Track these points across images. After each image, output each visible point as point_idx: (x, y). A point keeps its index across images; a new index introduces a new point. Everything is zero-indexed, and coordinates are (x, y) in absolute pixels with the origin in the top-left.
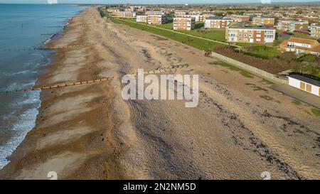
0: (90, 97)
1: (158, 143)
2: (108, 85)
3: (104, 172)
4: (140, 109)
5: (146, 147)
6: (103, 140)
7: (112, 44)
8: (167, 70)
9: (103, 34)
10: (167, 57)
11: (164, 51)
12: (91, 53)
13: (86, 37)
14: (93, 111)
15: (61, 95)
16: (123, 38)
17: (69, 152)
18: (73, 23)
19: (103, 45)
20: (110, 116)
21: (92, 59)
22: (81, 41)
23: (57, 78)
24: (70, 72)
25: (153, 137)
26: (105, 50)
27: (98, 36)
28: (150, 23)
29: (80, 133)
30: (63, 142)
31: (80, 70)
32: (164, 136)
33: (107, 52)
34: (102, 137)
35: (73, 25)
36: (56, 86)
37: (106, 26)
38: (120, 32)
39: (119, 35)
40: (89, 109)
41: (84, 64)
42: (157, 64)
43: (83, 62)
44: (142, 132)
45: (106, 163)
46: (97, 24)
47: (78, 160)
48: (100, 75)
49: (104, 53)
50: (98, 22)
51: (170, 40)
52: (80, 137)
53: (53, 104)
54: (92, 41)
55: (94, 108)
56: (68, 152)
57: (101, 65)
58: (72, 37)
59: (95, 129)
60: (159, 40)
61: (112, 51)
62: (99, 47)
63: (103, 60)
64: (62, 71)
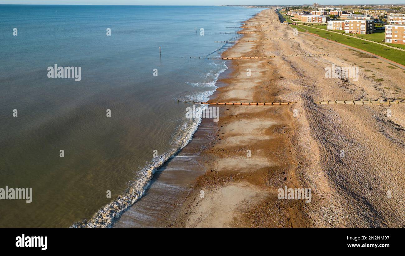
0: (268, 123)
1: (362, 204)
2: (289, 112)
3: (288, 219)
4: (334, 151)
5: (343, 205)
6: (285, 179)
7: (293, 58)
8: (374, 102)
9: (283, 44)
10: (374, 84)
11: (369, 74)
12: (268, 68)
13: (263, 47)
14: (272, 140)
15: (236, 114)
16: (309, 50)
17: (248, 183)
18: (247, 29)
19: (283, 58)
20: (294, 153)
21: (269, 76)
22: (257, 53)
23: (231, 94)
24: (245, 89)
25: (353, 193)
26: (285, 66)
27: (276, 47)
28: (347, 32)
29: (259, 163)
30: (241, 169)
31: (256, 87)
32: (370, 197)
33: (288, 69)
34: (285, 176)
35: (247, 32)
36: (231, 103)
37: (286, 35)
38: (304, 42)
39: (303, 47)
40: (267, 138)
41: (260, 81)
42: (358, 92)
43: (259, 78)
44: (336, 182)
45: (290, 209)
46: (276, 31)
47: (257, 195)
48: (280, 97)
49: (284, 70)
50: (276, 28)
51: (380, 59)
52: (258, 168)
53: (229, 124)
54: (269, 53)
55: (273, 138)
56: (246, 183)
57: (280, 84)
58: (247, 47)
59: (275, 164)
60: (361, 57)
61: (294, 68)
62: (277, 61)
63: (282, 78)
64: (236, 87)
